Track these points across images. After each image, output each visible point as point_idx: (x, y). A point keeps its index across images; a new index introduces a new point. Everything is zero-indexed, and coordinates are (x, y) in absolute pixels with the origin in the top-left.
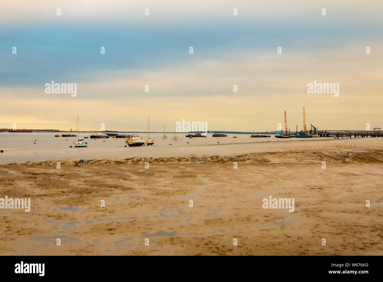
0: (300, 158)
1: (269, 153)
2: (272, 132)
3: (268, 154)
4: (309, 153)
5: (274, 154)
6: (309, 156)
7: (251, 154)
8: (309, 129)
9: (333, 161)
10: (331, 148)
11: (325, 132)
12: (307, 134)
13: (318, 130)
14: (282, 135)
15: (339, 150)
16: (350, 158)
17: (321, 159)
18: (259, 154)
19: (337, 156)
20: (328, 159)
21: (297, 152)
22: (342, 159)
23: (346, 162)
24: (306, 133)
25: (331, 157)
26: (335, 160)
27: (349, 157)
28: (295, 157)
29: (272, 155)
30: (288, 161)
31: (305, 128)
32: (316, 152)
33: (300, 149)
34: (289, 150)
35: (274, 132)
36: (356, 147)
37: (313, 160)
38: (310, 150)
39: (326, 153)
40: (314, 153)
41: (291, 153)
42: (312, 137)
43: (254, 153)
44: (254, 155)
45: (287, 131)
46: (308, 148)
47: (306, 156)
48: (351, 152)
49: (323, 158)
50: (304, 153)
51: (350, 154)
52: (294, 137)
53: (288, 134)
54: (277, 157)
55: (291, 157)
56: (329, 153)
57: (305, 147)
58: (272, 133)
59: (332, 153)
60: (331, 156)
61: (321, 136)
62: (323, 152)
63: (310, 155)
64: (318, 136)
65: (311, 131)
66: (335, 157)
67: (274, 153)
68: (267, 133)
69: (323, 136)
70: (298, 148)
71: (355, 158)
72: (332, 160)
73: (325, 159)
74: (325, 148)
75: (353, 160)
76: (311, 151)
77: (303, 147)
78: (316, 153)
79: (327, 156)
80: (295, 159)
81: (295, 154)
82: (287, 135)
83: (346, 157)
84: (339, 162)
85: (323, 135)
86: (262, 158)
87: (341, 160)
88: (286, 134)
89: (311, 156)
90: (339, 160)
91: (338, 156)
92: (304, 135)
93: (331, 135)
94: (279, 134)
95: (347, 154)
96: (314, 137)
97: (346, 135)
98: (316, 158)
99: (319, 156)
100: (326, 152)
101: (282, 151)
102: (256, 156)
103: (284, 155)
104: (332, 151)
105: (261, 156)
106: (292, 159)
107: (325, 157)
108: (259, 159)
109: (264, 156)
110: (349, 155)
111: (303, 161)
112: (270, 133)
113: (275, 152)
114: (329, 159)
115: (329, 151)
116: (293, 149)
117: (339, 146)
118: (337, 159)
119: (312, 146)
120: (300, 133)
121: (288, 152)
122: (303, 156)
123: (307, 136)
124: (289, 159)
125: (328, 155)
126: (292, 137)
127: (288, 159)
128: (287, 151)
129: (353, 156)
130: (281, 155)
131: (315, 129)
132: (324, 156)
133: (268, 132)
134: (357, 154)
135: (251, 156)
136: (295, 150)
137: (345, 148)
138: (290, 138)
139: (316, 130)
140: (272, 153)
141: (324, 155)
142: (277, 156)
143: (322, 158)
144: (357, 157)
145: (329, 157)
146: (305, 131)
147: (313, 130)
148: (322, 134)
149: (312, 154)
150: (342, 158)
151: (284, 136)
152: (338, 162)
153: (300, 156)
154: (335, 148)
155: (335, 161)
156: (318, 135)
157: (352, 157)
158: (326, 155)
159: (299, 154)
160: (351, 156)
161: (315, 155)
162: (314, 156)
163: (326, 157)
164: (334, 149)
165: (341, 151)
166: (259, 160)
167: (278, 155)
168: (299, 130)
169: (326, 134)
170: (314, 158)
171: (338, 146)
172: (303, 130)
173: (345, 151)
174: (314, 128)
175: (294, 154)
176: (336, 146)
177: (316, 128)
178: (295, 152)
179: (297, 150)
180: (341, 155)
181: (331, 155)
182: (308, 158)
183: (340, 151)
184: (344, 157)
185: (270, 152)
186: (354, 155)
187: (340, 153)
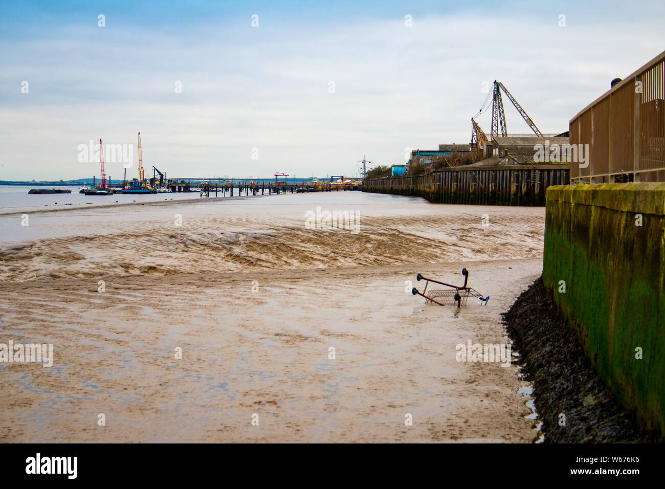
0: (143, 248)
1: (81, 239)
2: (73, 181)
3: (77, 242)
4: (160, 238)
5: (92, 242)
6: (162, 244)
7: (43, 241)
8: (149, 175)
9: (209, 253)
10: (203, 225)
11: (182, 181)
12: (146, 186)
13: (168, 178)
14: (94, 190)
15: (218, 229)
16: (241, 246)
17: (186, 249)
18: (60, 241)
19: (216, 242)
20: (198, 249)
21: (137, 236)
22: (226, 248)
23: (235, 254)
24: (143, 185)
25: (205, 245)
26: (213, 250)
27: (240, 244)
28: (133, 246)
29: (86, 244)
30: (121, 255)
31: (142, 173)
32: (175, 235)
33: (143, 229)
34: (120, 231)
35: (76, 181)
36: (252, 222)
37: (170, 251)
38: (161, 229)
39: (195, 237)
40: (172, 237)
41: (124, 237)
42: (155, 192)
43: (48, 240)
44: (48, 245)
45: (104, 181)
46: (158, 225)
47: (156, 243)
48: (243, 233)
49: (189, 246)
50: (151, 236)
51: (242, 238)
52: (119, 192)
53: (106, 187)
54: (97, 248)
55: (125, 246)
56: (199, 237)
57: (150, 222)
58: (72, 184)
59: (205, 236)
60: (206, 243)
61: (174, 191)
62: (188, 233)
63: (163, 242)
64: (167, 190)
65: (153, 181)
66: (212, 244)
67: (91, 239)
68: (62, 183)
69: (177, 190)
70: (136, 225)
71: (252, 245)
72: (206, 251)
73: (194, 248)
74: (191, 226)
75: (248, 250)
76: (165, 232)
77: (148, 223)
78: (175, 237)
79: (196, 243)
80: (134, 251)
81: (133, 240)
82: (104, 189)
83: (233, 243)
84: (222, 254)
85: (177, 187)
86: (66, 251)
87: (225, 251)
88: (104, 185)
89: (165, 243)
90: (221, 250)
91: (218, 242)
92: (140, 189)
93: (192, 187)
94: (88, 185)
95: (234, 238)
96: (160, 192)
97: (223, 188)
98: (175, 247)
99: (181, 243)
100: (194, 233)
101: (105, 232)
102: (54, 246)
103: (112, 242)
104: (205, 232)
105: (63, 246)
106: (128, 252)
107: (192, 245)
108: (61, 253)
109: (70, 247)
110: (240, 239)
111: (150, 254)
112: (68, 183)
113: (92, 236)
114: (202, 248)
115: (199, 232)
116: (128, 230)
117: (219, 220)
118: (217, 248)
119: (164, 220)
120: (131, 184)
121: (119, 236)
122: (149, 244)
123: (146, 191)
124: (122, 250)
125: (198, 241)
126: (115, 192)
127: (120, 251)
128: (116, 234)
129: (247, 242)
130: (104, 241)
131: (162, 176)
132: (192, 243)
133: (64, 180)
134: (255, 238)
135: (43, 247)
136: (133, 230)
137: (231, 223)
138: (112, 194)
139: (164, 178)
140: (86, 238)
141: (190, 240)
142: (97, 245)
143: (186, 246)
144: (255, 243)
145: (201, 244)
146: (142, 179)
147: (158, 177)
148: (175, 187)
149: (167, 238)
150: (226, 246)
151: (100, 191)
152: (219, 254)
153: (144, 244)
154: (210, 225)
155: (213, 253)
156: (168, 187)
157: (245, 243)
158: (194, 241)
159: (141, 239)
160: (242, 242)
161: (174, 241)
162: (172, 243)
163: (195, 246)
164: (209, 227)
165: (223, 231)
166: (61, 255)
167: (97, 243)
168: (129, 178)
169: (184, 185)
170: (171, 247)
171: (215, 220)
172: (137, 177)
173: (230, 231)
174: (160, 173)
175: (131, 240)
176: (211, 219)
177: (164, 174)
178: (132, 235)
179: (137, 231)
180: (224, 241)
181: (205, 239)
182: (160, 247)
183: (221, 231)
184: (230, 243)
185: (82, 237)
186: (248, 239)
187: (221, 236)
